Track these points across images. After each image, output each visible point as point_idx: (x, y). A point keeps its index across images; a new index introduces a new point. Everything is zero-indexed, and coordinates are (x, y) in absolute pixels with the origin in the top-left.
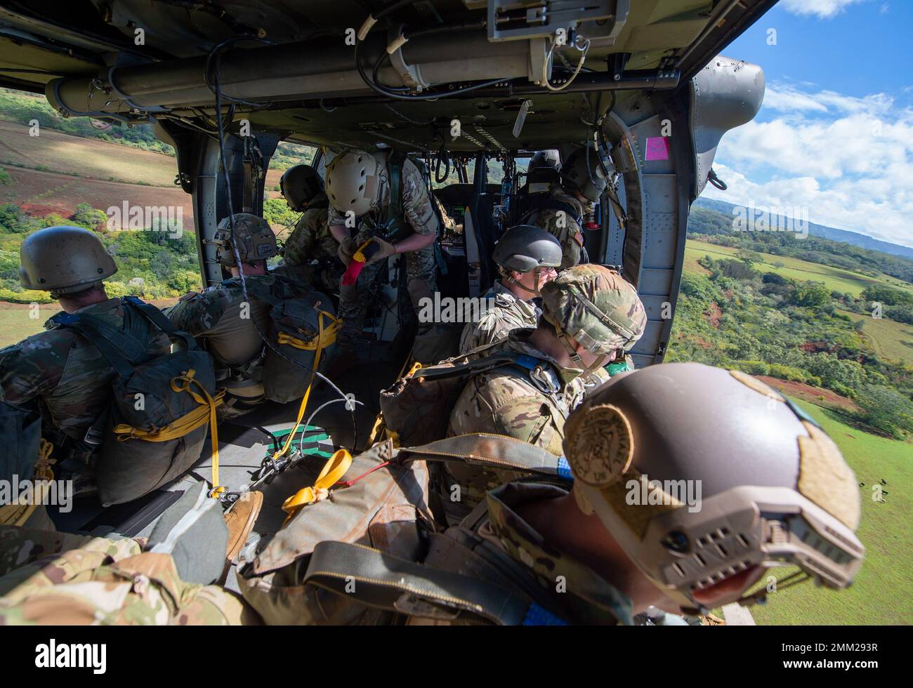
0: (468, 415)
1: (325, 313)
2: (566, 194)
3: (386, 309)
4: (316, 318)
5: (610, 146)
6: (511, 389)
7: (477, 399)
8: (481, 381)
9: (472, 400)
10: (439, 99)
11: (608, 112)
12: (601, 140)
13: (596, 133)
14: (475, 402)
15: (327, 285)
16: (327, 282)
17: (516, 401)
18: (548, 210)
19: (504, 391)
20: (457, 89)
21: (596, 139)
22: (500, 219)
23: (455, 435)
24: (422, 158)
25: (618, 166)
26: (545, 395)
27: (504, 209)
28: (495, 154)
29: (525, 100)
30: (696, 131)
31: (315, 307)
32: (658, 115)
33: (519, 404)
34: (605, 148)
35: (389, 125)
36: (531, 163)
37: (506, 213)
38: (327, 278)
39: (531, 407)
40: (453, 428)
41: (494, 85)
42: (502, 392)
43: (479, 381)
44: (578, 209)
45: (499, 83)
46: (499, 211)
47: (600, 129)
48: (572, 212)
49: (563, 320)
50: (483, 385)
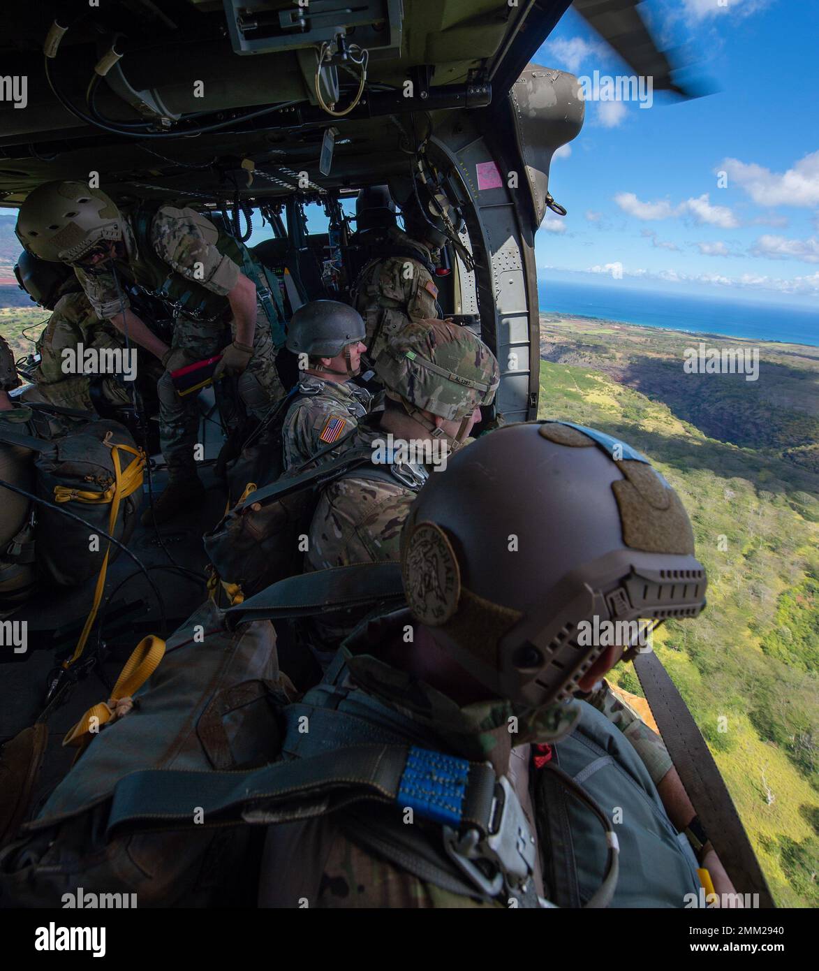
0: (327, 540)
1: (122, 446)
2: (410, 238)
3: (203, 418)
4: (109, 456)
5: (439, 176)
6: (373, 493)
7: (333, 515)
8: (333, 490)
9: (327, 518)
10: (203, 133)
11: (428, 137)
12: (428, 170)
13: (420, 162)
14: (332, 519)
15: (112, 400)
16: (111, 395)
17: (381, 505)
18: (393, 259)
19: (365, 498)
20: (229, 118)
21: (421, 169)
22: (334, 277)
23: (316, 570)
24: (218, 210)
25: (452, 200)
26: (413, 491)
27: (336, 265)
28: (311, 196)
29: (327, 128)
30: (524, 153)
31: (105, 442)
32: (482, 137)
33: (387, 509)
34: (435, 179)
35: (155, 172)
36: (358, 204)
37: (340, 268)
38: (110, 390)
39: (400, 509)
40: (311, 560)
41: (277, 111)
42: (362, 499)
43: (331, 492)
44: (426, 254)
45: (284, 109)
46: (330, 267)
47: (423, 157)
48: (419, 259)
49: (407, 393)
50: (337, 495)
